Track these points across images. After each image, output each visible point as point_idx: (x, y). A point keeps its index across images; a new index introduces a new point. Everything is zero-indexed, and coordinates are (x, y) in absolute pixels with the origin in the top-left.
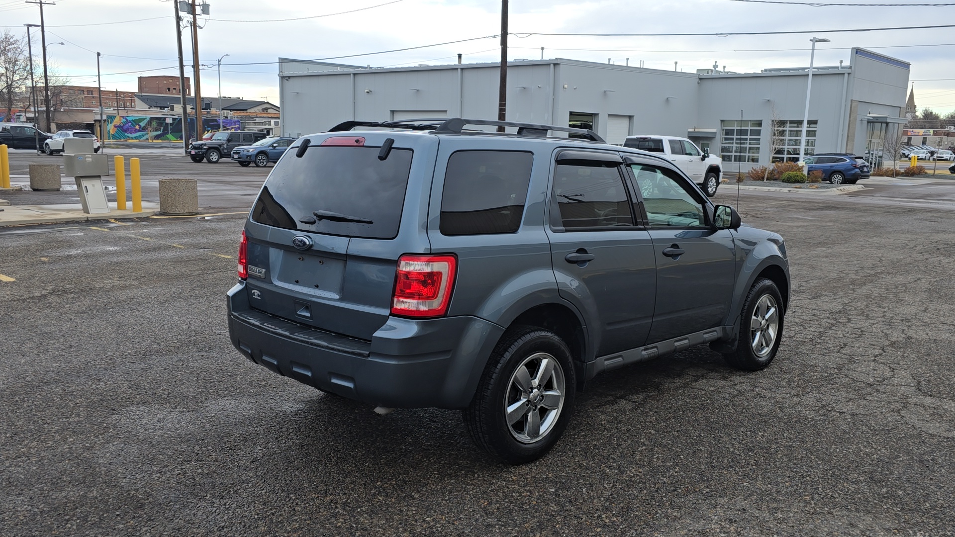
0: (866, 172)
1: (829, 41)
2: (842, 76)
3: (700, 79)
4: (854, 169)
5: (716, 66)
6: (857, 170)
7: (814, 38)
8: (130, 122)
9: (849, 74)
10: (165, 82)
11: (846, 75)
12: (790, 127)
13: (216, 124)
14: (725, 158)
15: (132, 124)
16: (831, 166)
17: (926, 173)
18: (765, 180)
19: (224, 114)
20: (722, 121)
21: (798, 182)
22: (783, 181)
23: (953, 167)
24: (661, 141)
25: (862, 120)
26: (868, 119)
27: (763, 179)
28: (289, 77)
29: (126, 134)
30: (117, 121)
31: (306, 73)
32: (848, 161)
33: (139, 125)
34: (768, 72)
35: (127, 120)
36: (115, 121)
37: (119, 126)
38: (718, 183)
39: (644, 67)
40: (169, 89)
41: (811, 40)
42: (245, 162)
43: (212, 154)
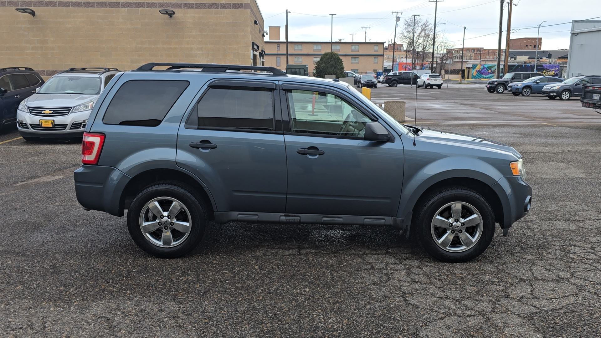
8: (486, 68)
10: (525, 42)
13: (542, 67)
15: (487, 69)
19: (549, 61)
28: (578, 34)
29: (482, 76)
30: (478, 68)
31: (593, 29)
33: (491, 70)
35: (484, 67)
36: (477, 67)
37: (479, 71)
40: (527, 46)
42: (517, 93)
43: (499, 87)
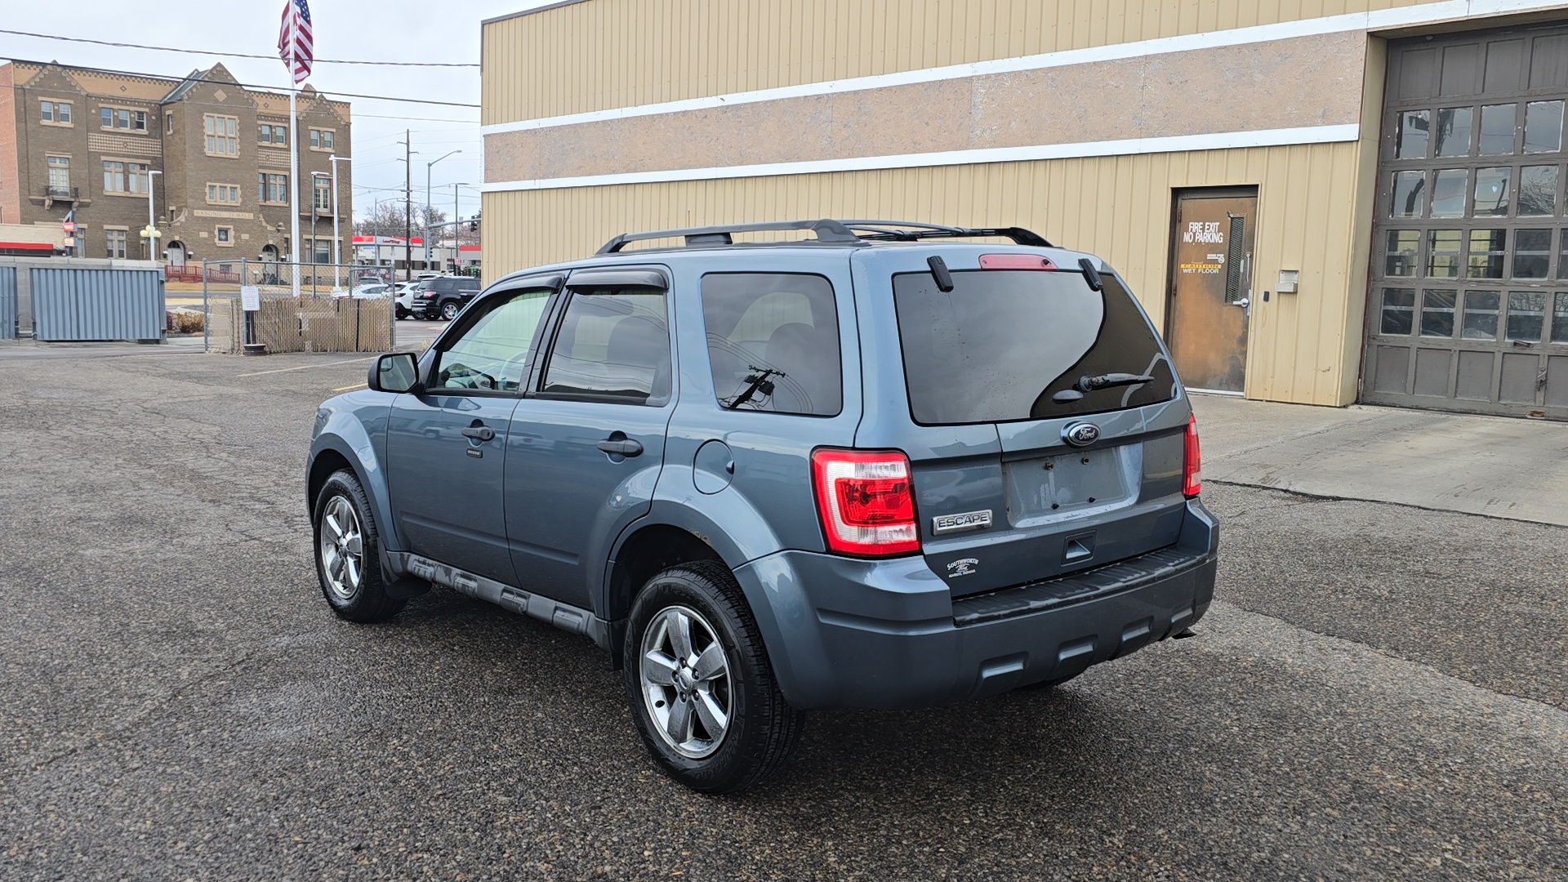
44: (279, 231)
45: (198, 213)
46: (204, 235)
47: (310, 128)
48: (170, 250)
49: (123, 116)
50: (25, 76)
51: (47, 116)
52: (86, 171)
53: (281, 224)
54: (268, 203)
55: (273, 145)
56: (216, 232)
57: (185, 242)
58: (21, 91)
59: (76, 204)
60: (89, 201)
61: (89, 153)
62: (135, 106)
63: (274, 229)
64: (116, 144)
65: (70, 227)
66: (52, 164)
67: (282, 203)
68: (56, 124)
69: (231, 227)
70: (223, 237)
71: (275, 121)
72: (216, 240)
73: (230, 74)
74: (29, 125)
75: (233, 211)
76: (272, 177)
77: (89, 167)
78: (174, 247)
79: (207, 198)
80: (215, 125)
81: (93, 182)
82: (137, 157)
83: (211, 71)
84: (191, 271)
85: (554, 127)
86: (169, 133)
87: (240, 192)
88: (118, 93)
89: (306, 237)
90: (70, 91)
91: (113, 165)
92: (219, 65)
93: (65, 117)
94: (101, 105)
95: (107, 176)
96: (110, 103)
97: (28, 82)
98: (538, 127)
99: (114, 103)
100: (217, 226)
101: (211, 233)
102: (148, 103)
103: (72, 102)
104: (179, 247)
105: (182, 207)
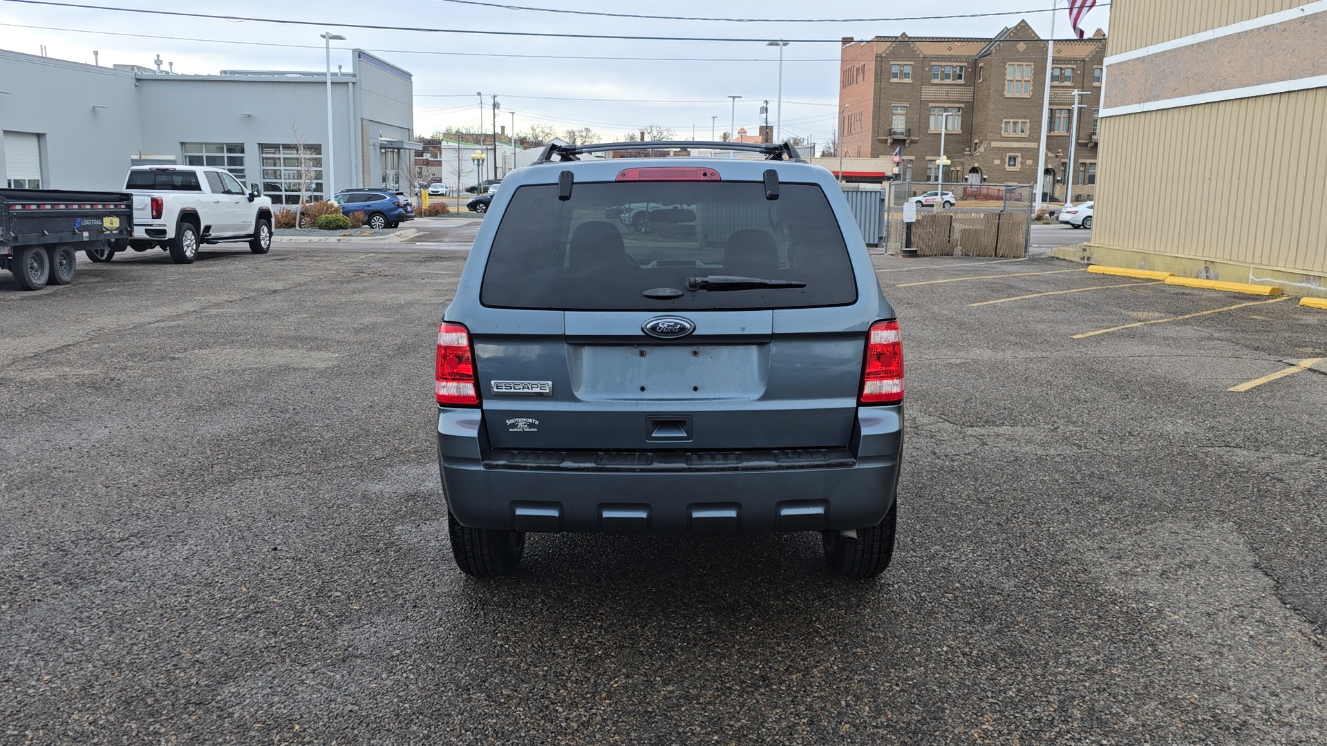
0: (409, 212)
1: (345, 39)
2: (346, 86)
3: (138, 80)
4: (397, 209)
5: (158, 62)
6: (401, 210)
7: (327, 33)
9: (354, 83)
11: (351, 85)
12: (284, 154)
14: (276, 200)
16: (368, 206)
17: (448, 211)
18: (297, 228)
20: (182, 144)
21: (341, 228)
22: (321, 227)
23: (470, 203)
24: (193, 174)
25: (374, 145)
26: (381, 144)
27: (293, 226)
32: (388, 198)
34: (229, 75)
38: (271, 234)
39: (48, 56)
41: (323, 36)
44: (1057, 157)
45: (994, 144)
46: (997, 162)
47: (1094, 67)
48: (971, 175)
49: (949, 71)
50: (883, 48)
51: (895, 75)
52: (918, 116)
53: (1060, 150)
54: (1052, 134)
55: (1062, 84)
56: (1007, 160)
57: (982, 168)
58: (879, 57)
59: (908, 141)
60: (917, 138)
61: (921, 101)
62: (957, 61)
63: (1053, 155)
64: (940, 94)
65: (897, 159)
66: (895, 112)
67: (1064, 133)
68: (901, 81)
69: (1019, 154)
70: (1012, 163)
71: (1065, 64)
72: (1006, 166)
73: (1030, 28)
74: (883, 83)
75: (1021, 141)
76: (1058, 111)
77: (921, 112)
78: (974, 172)
79: (1003, 132)
80: (1015, 72)
81: (922, 124)
82: (956, 102)
83: (1016, 27)
84: (984, 191)
85: (1159, 53)
86: (980, 81)
87: (1028, 125)
88: (947, 53)
89: (1081, 161)
90: (912, 55)
91: (937, 110)
92: (1023, 21)
93: (907, 75)
94: (933, 63)
95: (932, 118)
96: (939, 61)
97: (885, 51)
98: (1146, 54)
99: (942, 61)
100: (1008, 154)
101: (1002, 160)
102: (966, 59)
103: (913, 63)
104: (977, 172)
105: (982, 140)
